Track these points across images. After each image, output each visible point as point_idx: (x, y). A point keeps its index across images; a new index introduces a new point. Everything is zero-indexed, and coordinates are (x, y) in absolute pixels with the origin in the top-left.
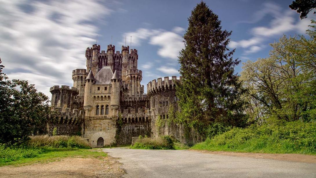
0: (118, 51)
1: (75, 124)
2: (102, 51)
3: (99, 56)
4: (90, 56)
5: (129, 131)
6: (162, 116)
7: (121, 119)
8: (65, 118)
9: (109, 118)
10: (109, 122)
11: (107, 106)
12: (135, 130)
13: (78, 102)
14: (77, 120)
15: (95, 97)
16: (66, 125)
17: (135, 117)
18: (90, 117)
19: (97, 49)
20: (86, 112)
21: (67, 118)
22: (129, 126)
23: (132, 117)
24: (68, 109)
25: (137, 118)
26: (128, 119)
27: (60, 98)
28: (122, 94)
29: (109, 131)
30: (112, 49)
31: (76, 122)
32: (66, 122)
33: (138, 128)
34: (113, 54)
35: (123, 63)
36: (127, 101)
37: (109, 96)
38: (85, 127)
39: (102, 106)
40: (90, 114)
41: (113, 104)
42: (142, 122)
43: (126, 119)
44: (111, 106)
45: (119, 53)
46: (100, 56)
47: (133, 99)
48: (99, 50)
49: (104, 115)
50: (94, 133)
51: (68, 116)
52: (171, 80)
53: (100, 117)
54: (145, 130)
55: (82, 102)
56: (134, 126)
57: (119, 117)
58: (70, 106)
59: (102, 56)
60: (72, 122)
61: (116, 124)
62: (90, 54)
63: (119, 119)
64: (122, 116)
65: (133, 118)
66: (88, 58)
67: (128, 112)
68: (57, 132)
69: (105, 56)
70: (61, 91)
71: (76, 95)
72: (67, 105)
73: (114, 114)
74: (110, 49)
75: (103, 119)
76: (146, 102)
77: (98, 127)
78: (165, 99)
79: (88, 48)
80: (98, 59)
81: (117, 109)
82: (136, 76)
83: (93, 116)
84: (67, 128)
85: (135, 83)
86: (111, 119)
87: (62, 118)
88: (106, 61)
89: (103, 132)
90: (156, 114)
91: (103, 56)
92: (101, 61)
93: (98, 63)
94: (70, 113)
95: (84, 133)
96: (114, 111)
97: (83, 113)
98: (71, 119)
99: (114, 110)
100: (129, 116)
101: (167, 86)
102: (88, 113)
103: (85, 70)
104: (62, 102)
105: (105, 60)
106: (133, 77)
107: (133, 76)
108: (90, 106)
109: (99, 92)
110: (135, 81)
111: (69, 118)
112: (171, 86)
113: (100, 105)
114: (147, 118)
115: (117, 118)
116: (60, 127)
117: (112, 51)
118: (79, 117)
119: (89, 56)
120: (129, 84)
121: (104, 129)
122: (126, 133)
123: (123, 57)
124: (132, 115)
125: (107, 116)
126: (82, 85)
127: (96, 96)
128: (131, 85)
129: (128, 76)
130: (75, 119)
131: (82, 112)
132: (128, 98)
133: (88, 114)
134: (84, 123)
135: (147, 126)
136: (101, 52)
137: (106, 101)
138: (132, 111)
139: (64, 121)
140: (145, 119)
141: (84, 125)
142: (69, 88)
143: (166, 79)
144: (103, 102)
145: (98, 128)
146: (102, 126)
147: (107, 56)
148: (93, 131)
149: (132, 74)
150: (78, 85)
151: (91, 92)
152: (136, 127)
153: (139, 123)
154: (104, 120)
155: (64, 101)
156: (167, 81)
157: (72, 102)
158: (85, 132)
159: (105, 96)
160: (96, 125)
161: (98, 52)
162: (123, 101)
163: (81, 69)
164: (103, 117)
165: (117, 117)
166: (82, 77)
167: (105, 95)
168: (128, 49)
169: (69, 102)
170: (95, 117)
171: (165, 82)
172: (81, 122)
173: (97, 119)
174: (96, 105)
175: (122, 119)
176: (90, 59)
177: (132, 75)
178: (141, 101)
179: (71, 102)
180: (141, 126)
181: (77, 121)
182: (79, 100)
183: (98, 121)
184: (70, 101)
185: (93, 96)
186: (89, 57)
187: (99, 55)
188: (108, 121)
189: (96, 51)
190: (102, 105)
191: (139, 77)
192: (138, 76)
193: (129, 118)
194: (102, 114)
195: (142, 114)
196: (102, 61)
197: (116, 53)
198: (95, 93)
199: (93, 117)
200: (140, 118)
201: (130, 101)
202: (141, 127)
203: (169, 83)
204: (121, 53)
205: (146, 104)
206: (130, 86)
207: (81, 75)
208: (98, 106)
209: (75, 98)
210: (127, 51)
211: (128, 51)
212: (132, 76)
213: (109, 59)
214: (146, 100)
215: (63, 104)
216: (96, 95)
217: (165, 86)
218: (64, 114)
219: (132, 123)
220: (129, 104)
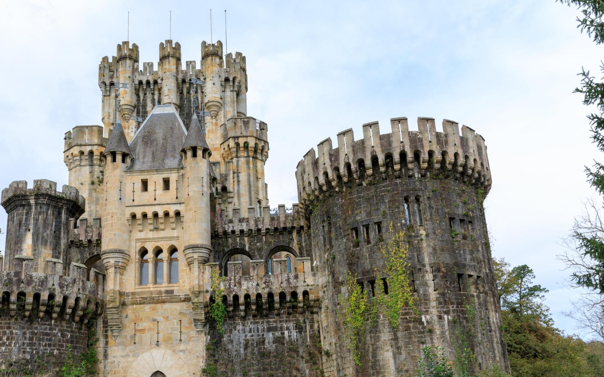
0: (191, 62)
1: (77, 319)
2: (144, 63)
3: (137, 82)
4: (112, 84)
5: (249, 350)
6: (365, 283)
7: (219, 300)
8: (44, 296)
9: (183, 297)
10: (181, 313)
11: (173, 250)
12: (267, 345)
13: (82, 238)
14: (82, 304)
15: (134, 216)
16: (50, 325)
17: (264, 293)
18: (121, 294)
19: (131, 58)
20: (111, 272)
21: (52, 297)
22: (247, 329)
23: (257, 290)
24: (55, 263)
25: (271, 295)
26: (242, 300)
27: (31, 227)
28: (217, 206)
29: (182, 347)
30: (172, 57)
31: (81, 313)
32: (49, 313)
33: (278, 334)
34: (177, 72)
35: (206, 100)
36: (233, 232)
37: (178, 214)
38: (106, 331)
39: (158, 251)
40: (121, 283)
41: (193, 242)
42: (291, 310)
43: (236, 297)
44: (188, 251)
45: (194, 67)
46: (141, 83)
47: (252, 222)
48: (136, 61)
49: (164, 285)
50: (136, 355)
51: (54, 289)
52: (388, 136)
53: (151, 292)
54: (300, 342)
55: (95, 238)
56: (262, 325)
57: (214, 291)
58: (59, 253)
59: (144, 82)
60: (69, 311)
61: (206, 318)
62: (112, 77)
63: (212, 300)
64: (222, 287)
65: (259, 296)
66: (106, 91)
67: (241, 272)
68: (24, 352)
69: (156, 82)
70: (32, 202)
71: (77, 215)
72: (53, 249)
73: (196, 282)
74: (167, 53)
75: (164, 302)
76: (295, 234)
77: (150, 329)
78: (369, 214)
79: (105, 59)
80: (134, 91)
81: (205, 261)
82: (252, 142)
83: (132, 290)
84: (55, 335)
85: (249, 168)
86: (187, 299)
87: (37, 297)
88: (156, 97)
89: (163, 352)
90: (341, 279)
91: (148, 82)
92: (142, 98)
93: (134, 107)
94: (61, 277)
95: (106, 356)
96: (197, 269)
97: (100, 277)
98: (65, 298)
99: (196, 264)
100: (244, 287)
101: (375, 159)
102: (115, 277)
103: (100, 129)
104: (37, 240)
105: (153, 94)
106: (242, 145)
107: (241, 141)
108: (121, 252)
109: (147, 197)
110: (248, 163)
111: (59, 299)
112: (389, 156)
113: (150, 247)
114: (305, 293)
115: (208, 296)
116: (33, 333)
117: (173, 61)
118: (87, 293)
119: (108, 83)
120: (231, 172)
121: (168, 340)
122: (238, 354)
123: (207, 80)
124: (255, 284)
125: (175, 288)
126: (93, 183)
127: (139, 212)
128: (238, 177)
129: (226, 144)
130: (77, 300)
131: (97, 274)
132: (236, 221)
133: (115, 284)
134: (105, 317)
135: (308, 328)
136: (141, 68)
137: (168, 233)
138: (254, 269)
139: (43, 308)
140: (300, 297)
141: (105, 323)
142: (55, 191)
143: (371, 131)
144: (161, 234)
145: (147, 337)
146: (161, 326)
147: (159, 81)
148: (132, 347)
149: (239, 134)
150: (82, 184)
151: (120, 199)
152: (269, 330)
153: (278, 315)
154: (167, 306)
155: (43, 237)
156: (373, 142)
157: (66, 240)
158: (109, 352)
159: (167, 214)
160: (141, 324)
161: (133, 66)
162: (220, 230)
163: (87, 127)
164: (160, 292)
165: (207, 291)
166: (91, 153)
167: (166, 208)
168: (220, 53)
169: (57, 238)
170: (139, 293)
171: (367, 144)
172: (97, 311)
173: (144, 301)
174: (139, 246)
175: (225, 298)
176: (113, 95)
177: (238, 137)
178: (276, 229)
179: (63, 242)
180: (288, 329)
181: (84, 309)
182: (86, 232)
183: (147, 307)
184: (59, 238)
185: (128, 212)
186: (108, 89)
187: (138, 78)
188: (178, 307)
189: (128, 66)
190: (157, 247)
191: (260, 147)
192: (258, 142)
193: (247, 296)
194: (158, 280)
195: (288, 280)
196: (145, 100)
197: (184, 67)
198: (136, 203)
199: (133, 294)
200: (282, 295)
201: (242, 231)
202: (286, 333)
203: (382, 146)
204: (198, 67)
205: (295, 241)
206: (236, 179)
207: (88, 148)
208: (144, 252)
209: (75, 226)
210: (217, 60)
211: (221, 58)
212: (238, 144)
213: (165, 90)
214: (295, 225)
215: (40, 246)
216: (139, 208)
217: (368, 162)
218: (43, 282)
219: (254, 316)
220: (241, 244)
